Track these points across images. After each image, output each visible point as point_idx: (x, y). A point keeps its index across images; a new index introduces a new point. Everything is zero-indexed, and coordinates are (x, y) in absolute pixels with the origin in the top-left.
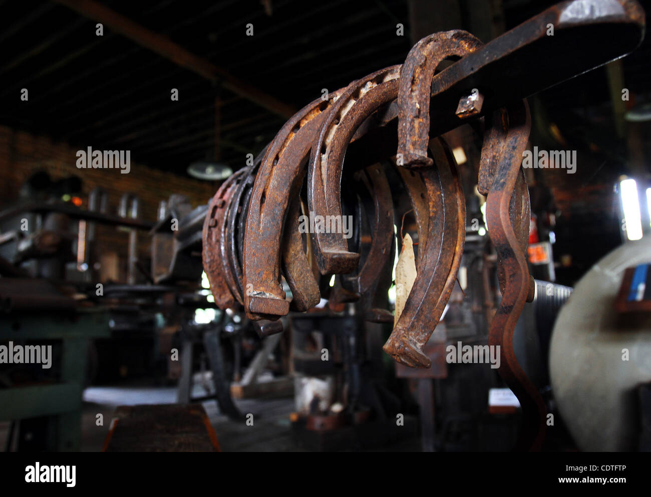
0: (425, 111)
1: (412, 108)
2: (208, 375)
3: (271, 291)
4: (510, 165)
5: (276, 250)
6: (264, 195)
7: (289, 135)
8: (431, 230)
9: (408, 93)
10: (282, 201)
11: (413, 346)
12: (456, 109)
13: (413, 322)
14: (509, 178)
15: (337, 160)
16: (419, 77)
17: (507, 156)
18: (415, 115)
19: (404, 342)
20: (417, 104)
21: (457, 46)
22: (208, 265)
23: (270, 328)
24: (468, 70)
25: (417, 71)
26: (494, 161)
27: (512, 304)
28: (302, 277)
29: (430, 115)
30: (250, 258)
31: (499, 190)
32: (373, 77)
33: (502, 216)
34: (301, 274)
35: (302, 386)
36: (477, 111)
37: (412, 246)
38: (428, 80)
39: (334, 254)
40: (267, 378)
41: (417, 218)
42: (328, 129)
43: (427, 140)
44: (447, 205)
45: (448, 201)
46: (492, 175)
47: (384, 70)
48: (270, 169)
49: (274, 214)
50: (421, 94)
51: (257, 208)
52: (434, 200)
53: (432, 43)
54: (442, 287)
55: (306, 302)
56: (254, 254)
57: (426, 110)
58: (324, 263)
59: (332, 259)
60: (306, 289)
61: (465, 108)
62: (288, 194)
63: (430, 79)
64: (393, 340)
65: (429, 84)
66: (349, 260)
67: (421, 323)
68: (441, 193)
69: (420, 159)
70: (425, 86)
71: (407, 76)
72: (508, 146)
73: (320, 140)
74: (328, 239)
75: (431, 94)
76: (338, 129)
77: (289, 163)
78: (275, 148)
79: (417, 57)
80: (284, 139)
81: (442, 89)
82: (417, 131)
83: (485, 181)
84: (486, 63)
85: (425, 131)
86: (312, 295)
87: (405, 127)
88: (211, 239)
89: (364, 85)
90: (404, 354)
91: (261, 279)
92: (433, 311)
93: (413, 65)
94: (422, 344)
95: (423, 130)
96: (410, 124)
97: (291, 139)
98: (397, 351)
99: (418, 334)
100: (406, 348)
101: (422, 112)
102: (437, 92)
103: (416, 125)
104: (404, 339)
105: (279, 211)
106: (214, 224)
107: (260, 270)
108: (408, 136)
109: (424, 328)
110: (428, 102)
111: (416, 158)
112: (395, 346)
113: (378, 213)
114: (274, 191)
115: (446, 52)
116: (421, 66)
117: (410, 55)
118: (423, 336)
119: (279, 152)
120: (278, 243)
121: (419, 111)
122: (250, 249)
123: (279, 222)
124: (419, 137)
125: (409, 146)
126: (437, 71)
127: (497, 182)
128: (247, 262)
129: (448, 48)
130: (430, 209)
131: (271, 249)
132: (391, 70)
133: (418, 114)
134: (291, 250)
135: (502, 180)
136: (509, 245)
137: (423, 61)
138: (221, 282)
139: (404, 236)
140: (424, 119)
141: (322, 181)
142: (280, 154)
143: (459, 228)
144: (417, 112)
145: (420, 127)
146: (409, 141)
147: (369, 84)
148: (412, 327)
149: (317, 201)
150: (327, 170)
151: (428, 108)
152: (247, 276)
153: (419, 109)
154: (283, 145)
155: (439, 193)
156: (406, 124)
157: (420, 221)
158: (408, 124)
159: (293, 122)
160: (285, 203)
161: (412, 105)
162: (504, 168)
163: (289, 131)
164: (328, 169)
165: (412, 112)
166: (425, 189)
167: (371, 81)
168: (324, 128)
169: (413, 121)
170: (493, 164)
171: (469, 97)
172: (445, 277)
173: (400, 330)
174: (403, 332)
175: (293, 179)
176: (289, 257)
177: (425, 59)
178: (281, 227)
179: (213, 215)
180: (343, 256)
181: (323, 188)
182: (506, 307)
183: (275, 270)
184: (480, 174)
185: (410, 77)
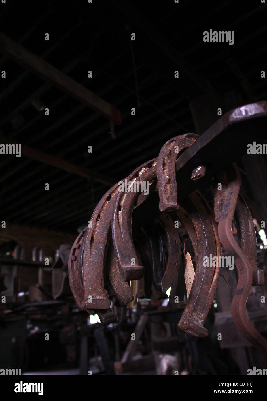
0: (173, 180)
1: (164, 179)
2: (100, 359)
3: (100, 295)
4: (229, 203)
5: (102, 270)
6: (92, 238)
7: (105, 202)
8: (199, 248)
9: (161, 171)
10: (103, 241)
11: (195, 322)
12: (191, 175)
13: (194, 307)
14: (230, 211)
15: (128, 213)
16: (167, 161)
17: (228, 199)
18: (167, 183)
19: (189, 320)
20: (167, 176)
21: (189, 142)
22: (72, 284)
23: (108, 319)
24: (192, 153)
25: (165, 158)
26: (222, 202)
27: (243, 288)
28: (120, 285)
29: (176, 181)
30: (86, 276)
31: (225, 218)
32: (145, 165)
33: (227, 234)
34: (120, 283)
35: (160, 360)
36: (202, 175)
37: (191, 260)
38: (173, 162)
39: (128, 268)
40: (138, 357)
41: (193, 242)
42: (121, 196)
43: (176, 195)
44: (207, 232)
45: (207, 230)
46: (221, 210)
47: (152, 160)
48: (95, 223)
49: (99, 248)
50: (170, 171)
51: (89, 246)
52: (199, 230)
53: (173, 142)
54: (211, 283)
55: (124, 300)
56: (88, 274)
57: (173, 178)
58: (124, 274)
59: (127, 271)
60: (124, 292)
61: (195, 174)
62: (107, 236)
63: (174, 162)
64: (183, 319)
65: (174, 164)
66: (137, 270)
67: (199, 307)
68: (202, 226)
69: (171, 207)
70: (172, 166)
71: (160, 162)
72: (229, 193)
73: (117, 203)
74: (125, 259)
75: (176, 170)
76: (127, 196)
77: (106, 218)
78: (97, 211)
79: (165, 151)
80: (102, 205)
81: (181, 166)
82: (169, 191)
83: (218, 214)
84: (199, 148)
85: (174, 190)
86: (127, 295)
87: (162, 189)
88: (73, 268)
89: (140, 170)
90: (189, 328)
91: (93, 288)
92: (206, 298)
93: (163, 155)
94: (202, 321)
95: (173, 190)
96: (164, 188)
97: (106, 205)
98: (185, 326)
99: (199, 315)
100: (190, 324)
101: (171, 180)
102: (179, 168)
103: (168, 188)
104: (189, 318)
105: (102, 246)
106: (74, 259)
107: (93, 282)
108: (164, 194)
109: (202, 310)
110: (175, 174)
111: (168, 207)
112: (184, 323)
113: (170, 242)
114: (98, 235)
115: (183, 146)
116: (167, 155)
117: (161, 150)
118: (203, 315)
119: (100, 213)
120: (102, 265)
121: (169, 180)
122: (86, 271)
123: (102, 253)
124: (170, 194)
125: (165, 200)
126: (177, 157)
127: (223, 214)
128: (84, 279)
129: (184, 143)
130: (197, 236)
131: (99, 270)
132: (156, 160)
133: (168, 182)
134: (112, 269)
135: (226, 213)
136: (235, 251)
137: (168, 153)
138: (81, 294)
139: (186, 254)
140: (173, 184)
141: (119, 226)
142: (100, 214)
143: (217, 245)
144: (168, 181)
145: (171, 188)
146: (164, 197)
147: (143, 169)
148: (194, 310)
149: (117, 238)
150: (122, 220)
151: (175, 178)
152: (85, 287)
153: (168, 179)
154: (102, 209)
155: (201, 225)
156: (162, 188)
157: (195, 244)
158: (163, 188)
159: (107, 195)
160: (105, 241)
161: (164, 177)
162: (227, 205)
163: (104, 201)
164: (123, 218)
165: (165, 181)
166: (192, 224)
167: (144, 167)
168: (118, 196)
169: (166, 186)
170: (222, 204)
171: (197, 168)
172: (212, 277)
173: (187, 312)
174: (188, 314)
175: (109, 227)
176: (111, 273)
177: (169, 151)
178: (103, 256)
179: (74, 254)
180: (133, 269)
181: (121, 230)
182: (239, 290)
183: (102, 282)
184: (215, 211)
185: (162, 162)
